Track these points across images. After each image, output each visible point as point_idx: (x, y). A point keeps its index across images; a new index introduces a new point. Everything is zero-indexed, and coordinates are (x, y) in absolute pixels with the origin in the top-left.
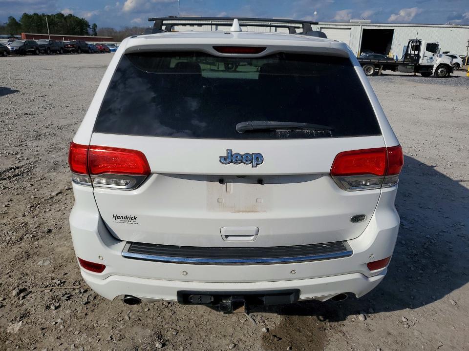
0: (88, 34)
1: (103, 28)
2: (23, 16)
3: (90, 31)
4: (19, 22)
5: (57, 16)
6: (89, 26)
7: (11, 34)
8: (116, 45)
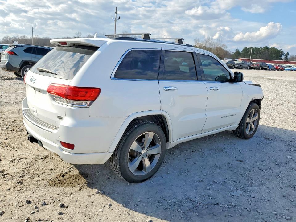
0: (281, 59)
1: (294, 56)
2: (244, 49)
3: (283, 57)
4: (241, 52)
5: (263, 48)
6: (283, 54)
7: (234, 58)
8: (293, 66)
